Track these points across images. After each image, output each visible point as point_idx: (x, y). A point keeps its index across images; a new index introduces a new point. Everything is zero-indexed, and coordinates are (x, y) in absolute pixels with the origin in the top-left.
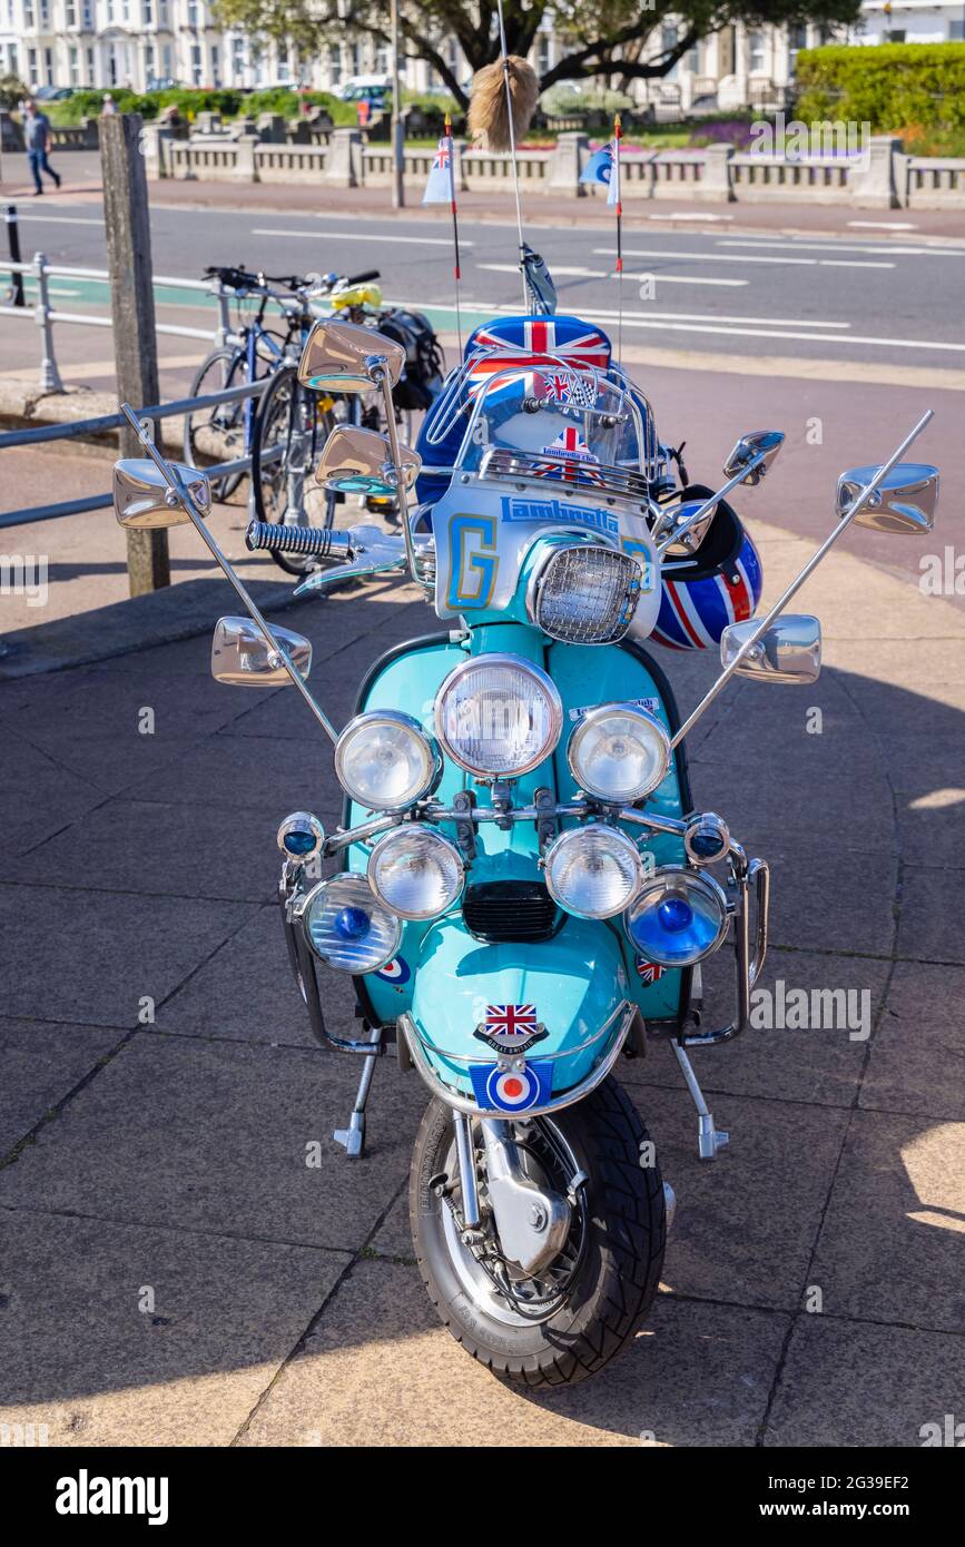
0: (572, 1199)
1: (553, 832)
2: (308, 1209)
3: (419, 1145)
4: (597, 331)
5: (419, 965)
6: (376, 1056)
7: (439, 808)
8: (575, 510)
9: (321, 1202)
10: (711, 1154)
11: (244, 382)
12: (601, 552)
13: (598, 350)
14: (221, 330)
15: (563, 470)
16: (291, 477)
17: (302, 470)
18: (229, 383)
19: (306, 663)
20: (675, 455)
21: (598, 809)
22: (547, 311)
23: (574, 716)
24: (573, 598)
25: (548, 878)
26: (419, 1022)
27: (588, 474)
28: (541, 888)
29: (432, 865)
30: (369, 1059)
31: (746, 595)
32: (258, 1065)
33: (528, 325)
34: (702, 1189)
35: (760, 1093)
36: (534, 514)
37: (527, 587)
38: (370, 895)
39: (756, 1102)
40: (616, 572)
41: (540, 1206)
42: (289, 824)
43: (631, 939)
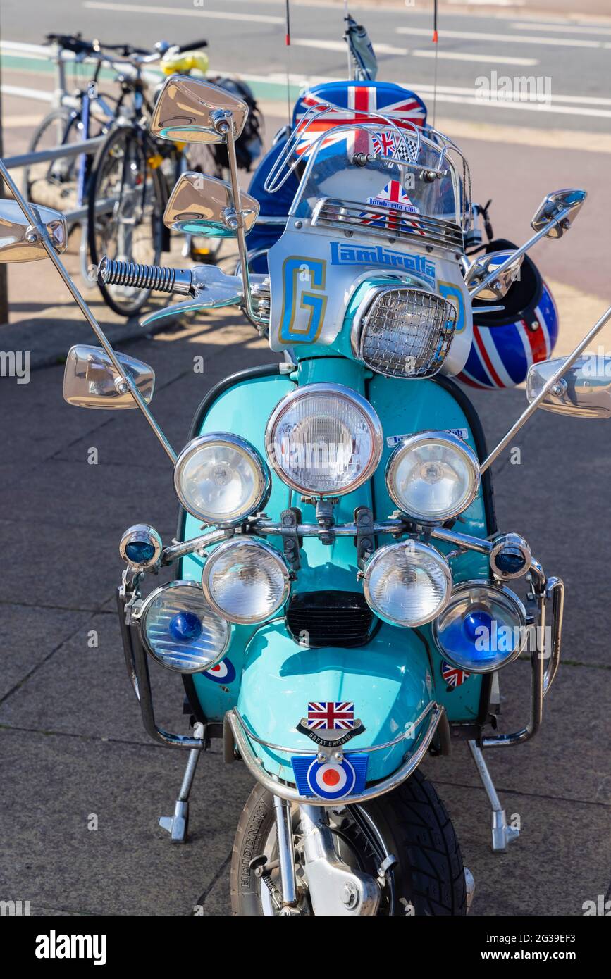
0: (381, 881)
1: (371, 548)
2: (136, 889)
3: (241, 830)
4: (414, 96)
5: (245, 667)
6: (201, 750)
7: (266, 523)
8: (397, 255)
9: (148, 881)
10: (503, 846)
11: (79, 139)
12: (420, 294)
13: (415, 114)
14: (58, 92)
15: (387, 219)
16: (121, 229)
17: (132, 221)
18: (65, 141)
19: (149, 390)
20: (482, 211)
21: (410, 527)
22: (368, 77)
23: (391, 443)
24: (394, 335)
25: (365, 589)
26: (245, 717)
27: (409, 224)
28: (360, 598)
29: (260, 575)
30: (193, 753)
31: (543, 340)
32: (90, 757)
33: (352, 90)
34: (495, 877)
35: (548, 793)
36: (360, 258)
37: (352, 324)
38: (203, 600)
39: (544, 801)
40: (433, 313)
41: (352, 886)
42: (132, 534)
43: (439, 648)
